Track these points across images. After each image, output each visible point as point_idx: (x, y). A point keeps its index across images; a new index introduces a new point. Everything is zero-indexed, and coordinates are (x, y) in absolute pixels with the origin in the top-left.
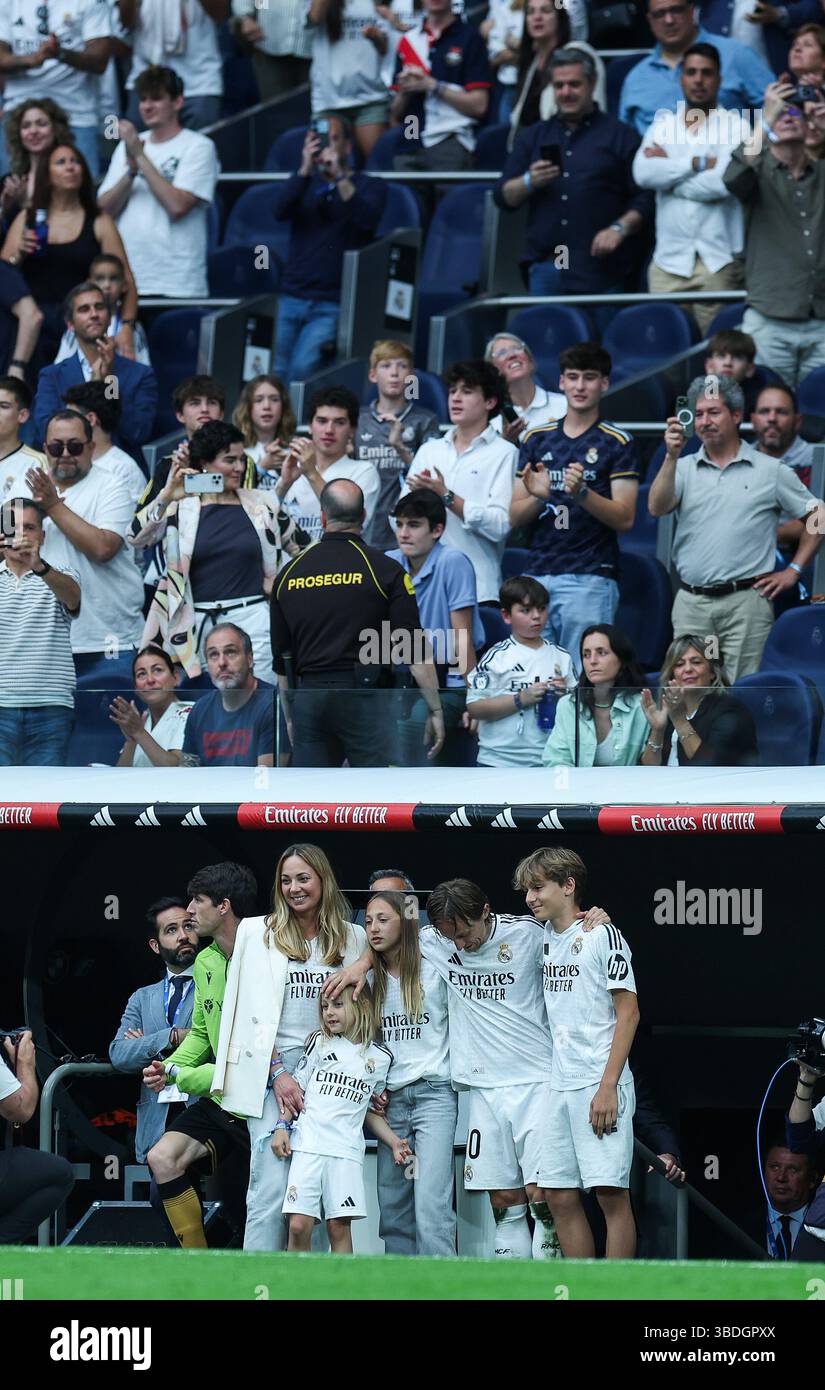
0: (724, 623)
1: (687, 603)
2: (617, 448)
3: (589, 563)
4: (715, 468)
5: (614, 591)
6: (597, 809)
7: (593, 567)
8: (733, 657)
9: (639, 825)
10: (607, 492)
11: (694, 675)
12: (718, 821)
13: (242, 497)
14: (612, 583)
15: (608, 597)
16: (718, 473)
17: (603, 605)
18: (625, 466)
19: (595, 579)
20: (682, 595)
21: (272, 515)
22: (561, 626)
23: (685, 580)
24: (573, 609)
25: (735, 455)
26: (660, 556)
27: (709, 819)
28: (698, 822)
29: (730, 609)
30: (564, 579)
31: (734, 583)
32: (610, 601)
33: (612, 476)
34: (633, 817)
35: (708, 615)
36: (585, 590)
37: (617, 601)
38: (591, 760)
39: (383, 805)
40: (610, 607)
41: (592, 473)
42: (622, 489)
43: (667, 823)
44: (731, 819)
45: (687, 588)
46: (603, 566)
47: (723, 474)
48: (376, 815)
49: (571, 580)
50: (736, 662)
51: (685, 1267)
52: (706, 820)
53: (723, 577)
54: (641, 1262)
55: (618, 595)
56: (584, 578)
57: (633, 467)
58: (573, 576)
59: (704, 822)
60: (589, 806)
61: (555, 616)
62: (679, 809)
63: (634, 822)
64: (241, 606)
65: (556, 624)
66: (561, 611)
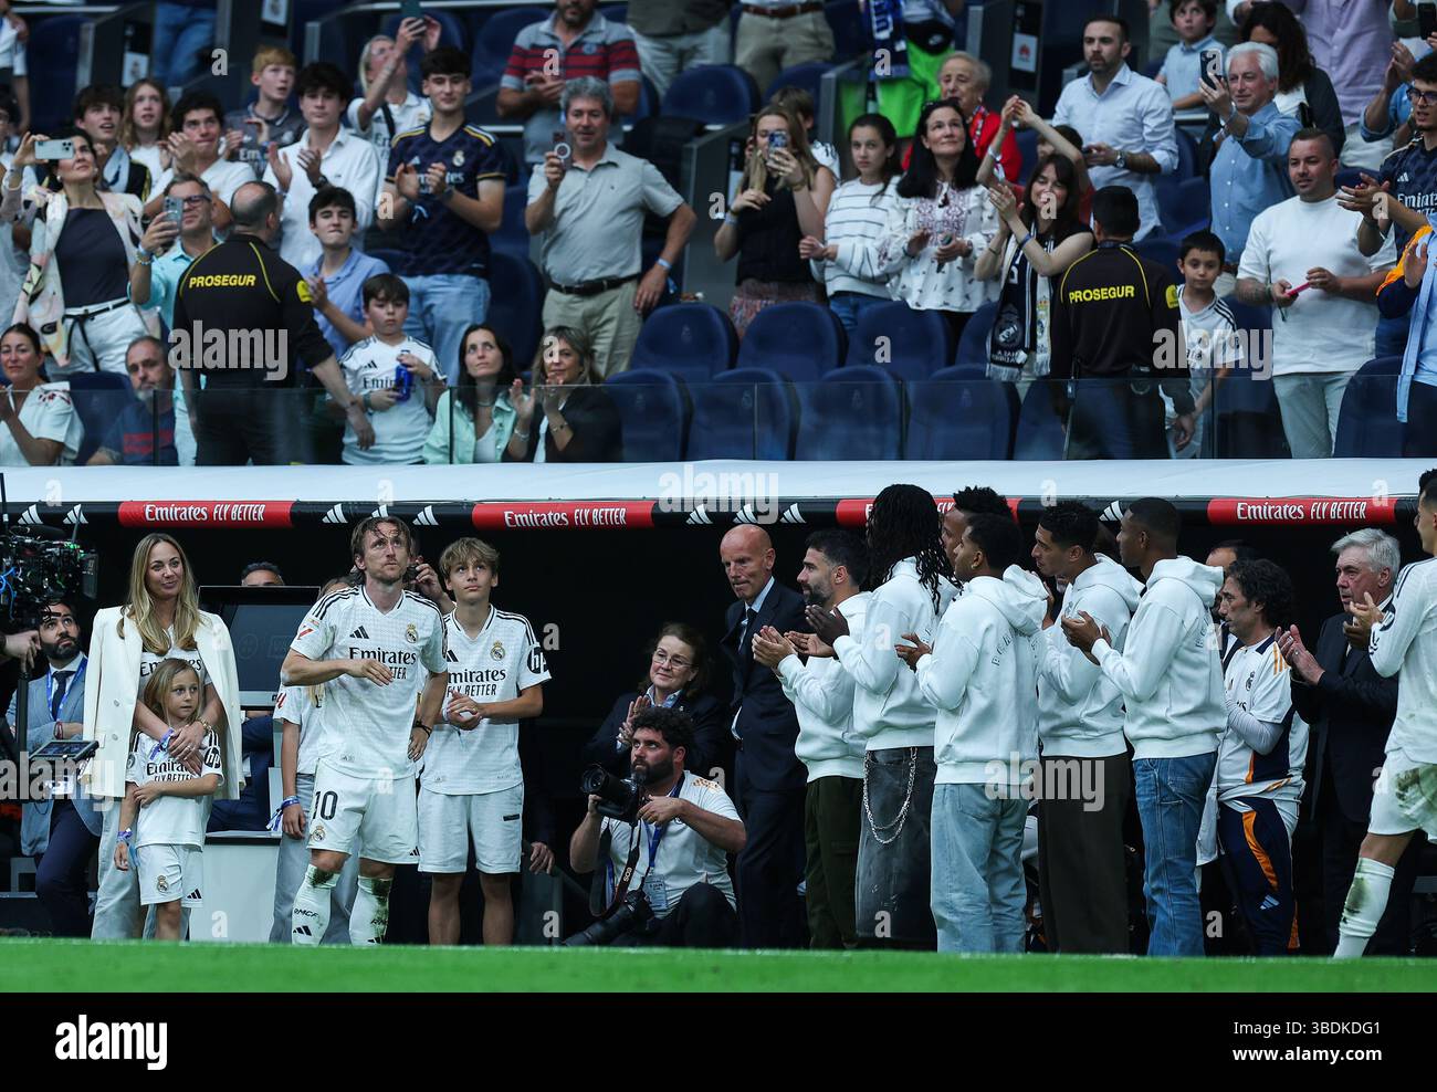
0: (594, 322)
1: (558, 303)
2: (482, 150)
3: (461, 263)
4: (581, 170)
5: (485, 292)
6: (471, 505)
7: (464, 267)
8: (602, 354)
9: (512, 521)
10: (474, 194)
11: (562, 367)
12: (590, 516)
13: (105, 201)
14: (483, 282)
15: (479, 297)
16: (585, 175)
17: (474, 306)
18: (491, 168)
19: (466, 279)
20: (552, 294)
21: (136, 219)
22: (433, 326)
23: (555, 280)
24: (445, 308)
25: (601, 156)
26: (532, 256)
27: (580, 514)
28: (571, 517)
29: (599, 308)
30: (437, 279)
31: (605, 283)
32: (482, 300)
33: (479, 177)
34: (506, 513)
35: (579, 314)
36: (456, 290)
37: (488, 300)
38: (470, 457)
39: (261, 503)
40: (481, 307)
41: (460, 176)
42: (490, 190)
43: (539, 519)
44: (603, 514)
45: (558, 288)
46: (475, 265)
47: (589, 176)
48: (255, 512)
49: (443, 280)
50: (605, 359)
51: (559, 953)
52: (578, 515)
53: (592, 276)
54: (516, 949)
55: (489, 294)
56: (456, 278)
57: (498, 168)
58: (445, 276)
59: (576, 517)
60: (463, 503)
61: (428, 316)
62: (552, 505)
63: (507, 518)
64: (107, 309)
65: (429, 324)
66: (434, 310)
